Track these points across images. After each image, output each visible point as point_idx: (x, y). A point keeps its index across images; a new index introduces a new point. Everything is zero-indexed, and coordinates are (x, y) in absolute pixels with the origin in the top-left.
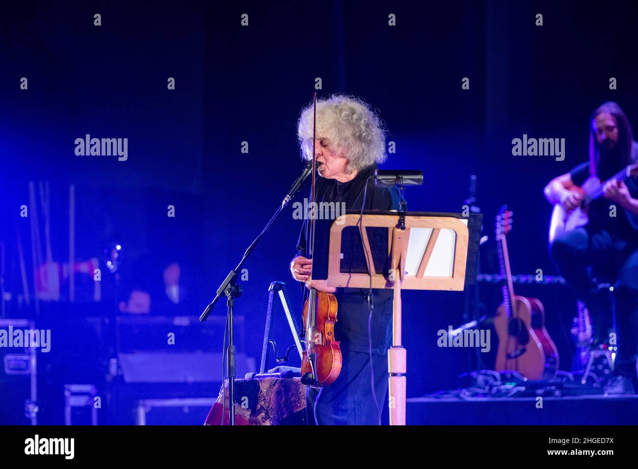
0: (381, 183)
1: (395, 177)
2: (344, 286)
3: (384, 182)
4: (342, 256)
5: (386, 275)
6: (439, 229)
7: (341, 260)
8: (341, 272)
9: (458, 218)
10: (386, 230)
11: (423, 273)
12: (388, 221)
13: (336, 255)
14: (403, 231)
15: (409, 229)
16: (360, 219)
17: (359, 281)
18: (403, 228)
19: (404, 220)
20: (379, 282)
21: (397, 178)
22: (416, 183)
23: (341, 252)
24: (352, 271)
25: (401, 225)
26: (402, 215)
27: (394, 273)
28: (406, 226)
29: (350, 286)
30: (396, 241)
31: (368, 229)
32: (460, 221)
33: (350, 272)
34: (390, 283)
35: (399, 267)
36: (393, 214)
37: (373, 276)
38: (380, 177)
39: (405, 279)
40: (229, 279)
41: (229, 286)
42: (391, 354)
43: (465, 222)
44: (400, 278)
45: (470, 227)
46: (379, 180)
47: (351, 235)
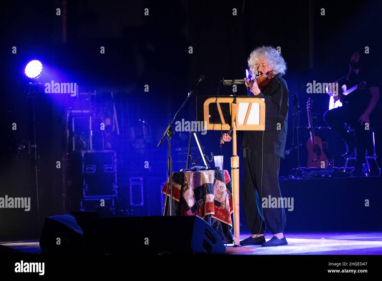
0: (226, 83)
1: (232, 81)
2: (212, 129)
3: (227, 83)
4: (210, 116)
5: (230, 124)
6: (252, 103)
7: (210, 118)
8: (210, 123)
9: (260, 98)
10: (228, 104)
11: (246, 123)
12: (230, 100)
13: (207, 116)
14: (236, 104)
15: (238, 104)
16: (216, 100)
17: (217, 127)
18: (235, 103)
19: (236, 99)
20: (226, 127)
21: (233, 81)
22: (241, 83)
23: (209, 115)
24: (215, 122)
25: (234, 102)
26: (235, 97)
27: (233, 123)
28: (237, 102)
29: (214, 129)
30: (233, 108)
31: (221, 104)
32: (261, 99)
33: (214, 123)
34: (232, 128)
35: (235, 121)
36: (231, 97)
37: (224, 125)
38: (225, 81)
39: (238, 126)
40: (168, 128)
41: (169, 131)
42: (232, 159)
43: (263, 99)
44: (236, 126)
45: (266, 102)
46: (225, 82)
47: (213, 106)
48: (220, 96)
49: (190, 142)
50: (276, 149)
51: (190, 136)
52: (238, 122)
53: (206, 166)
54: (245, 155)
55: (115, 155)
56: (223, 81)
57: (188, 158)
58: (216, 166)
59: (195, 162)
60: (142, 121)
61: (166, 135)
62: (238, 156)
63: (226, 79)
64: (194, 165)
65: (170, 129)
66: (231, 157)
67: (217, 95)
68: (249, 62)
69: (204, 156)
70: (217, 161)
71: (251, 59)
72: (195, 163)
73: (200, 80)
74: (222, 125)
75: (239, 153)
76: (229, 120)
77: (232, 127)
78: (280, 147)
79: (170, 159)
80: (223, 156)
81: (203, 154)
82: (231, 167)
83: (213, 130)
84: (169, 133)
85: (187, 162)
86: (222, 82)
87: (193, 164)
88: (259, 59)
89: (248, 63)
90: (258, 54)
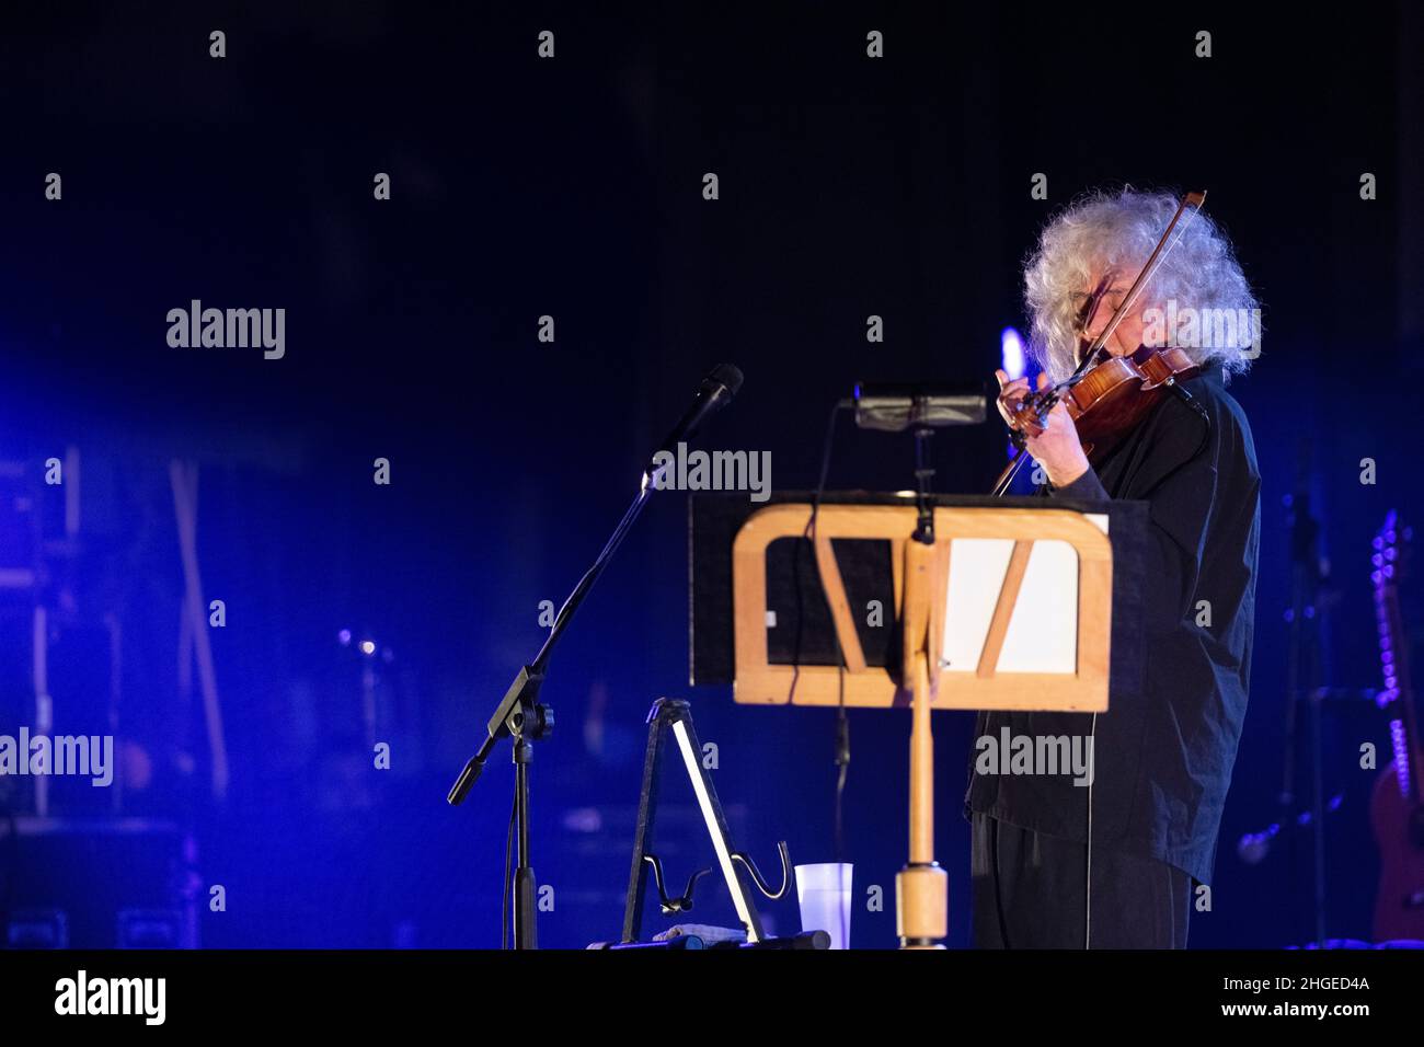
0: (870, 418)
1: (907, 402)
2: (781, 699)
3: (878, 414)
4: (771, 619)
5: (896, 670)
6: (1030, 544)
7: (770, 631)
8: (770, 663)
9: (1082, 512)
10: (885, 546)
11: (994, 665)
12: (890, 523)
13: (753, 619)
14: (932, 548)
15: (948, 543)
16: (813, 520)
17: (817, 687)
18: (929, 540)
19: (931, 518)
20: (870, 688)
21: (915, 403)
22: (967, 419)
23: (769, 607)
24: (802, 658)
25: (923, 534)
26: (925, 505)
27: (915, 666)
28: (939, 535)
29: (799, 700)
30: (914, 574)
31: (840, 545)
32: (1087, 521)
33: (795, 663)
34: (904, 695)
35: (925, 649)
36: (904, 502)
37: (860, 672)
38: (867, 403)
39: (942, 682)
40: (516, 689)
41: (518, 709)
42: (904, 887)
43: (1102, 521)
44: (930, 680)
45: (1114, 535)
46: (865, 410)
47: (791, 558)
48: (834, 494)
49: (648, 779)
50: (1164, 825)
51: (652, 740)
52: (947, 654)
53: (744, 926)
54: (979, 864)
55: (190, 850)
56: (856, 402)
57: (635, 873)
58: (807, 927)
59: (675, 903)
60: (358, 639)
61: (503, 730)
62: (942, 866)
63: (871, 392)
64: (673, 919)
65: (524, 698)
66: (900, 870)
67: (819, 492)
68: (1029, 278)
69: (736, 864)
70: (815, 893)
71: (1043, 264)
72: (677, 908)
73: (715, 397)
74: (847, 677)
75: (948, 850)
76: (887, 649)
77: (908, 686)
78: (1191, 818)
79: (525, 881)
80: (848, 869)
81: (731, 851)
82: (900, 932)
83: (790, 708)
84: (518, 719)
85: (629, 898)
86: (852, 412)
87: (666, 909)
88: (1092, 266)
89: (1025, 286)
90: (1086, 232)
